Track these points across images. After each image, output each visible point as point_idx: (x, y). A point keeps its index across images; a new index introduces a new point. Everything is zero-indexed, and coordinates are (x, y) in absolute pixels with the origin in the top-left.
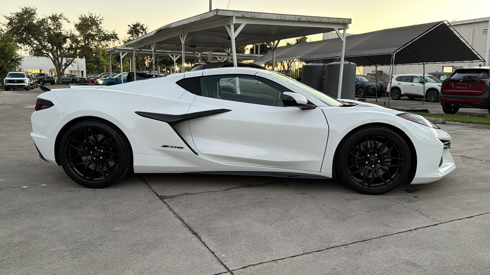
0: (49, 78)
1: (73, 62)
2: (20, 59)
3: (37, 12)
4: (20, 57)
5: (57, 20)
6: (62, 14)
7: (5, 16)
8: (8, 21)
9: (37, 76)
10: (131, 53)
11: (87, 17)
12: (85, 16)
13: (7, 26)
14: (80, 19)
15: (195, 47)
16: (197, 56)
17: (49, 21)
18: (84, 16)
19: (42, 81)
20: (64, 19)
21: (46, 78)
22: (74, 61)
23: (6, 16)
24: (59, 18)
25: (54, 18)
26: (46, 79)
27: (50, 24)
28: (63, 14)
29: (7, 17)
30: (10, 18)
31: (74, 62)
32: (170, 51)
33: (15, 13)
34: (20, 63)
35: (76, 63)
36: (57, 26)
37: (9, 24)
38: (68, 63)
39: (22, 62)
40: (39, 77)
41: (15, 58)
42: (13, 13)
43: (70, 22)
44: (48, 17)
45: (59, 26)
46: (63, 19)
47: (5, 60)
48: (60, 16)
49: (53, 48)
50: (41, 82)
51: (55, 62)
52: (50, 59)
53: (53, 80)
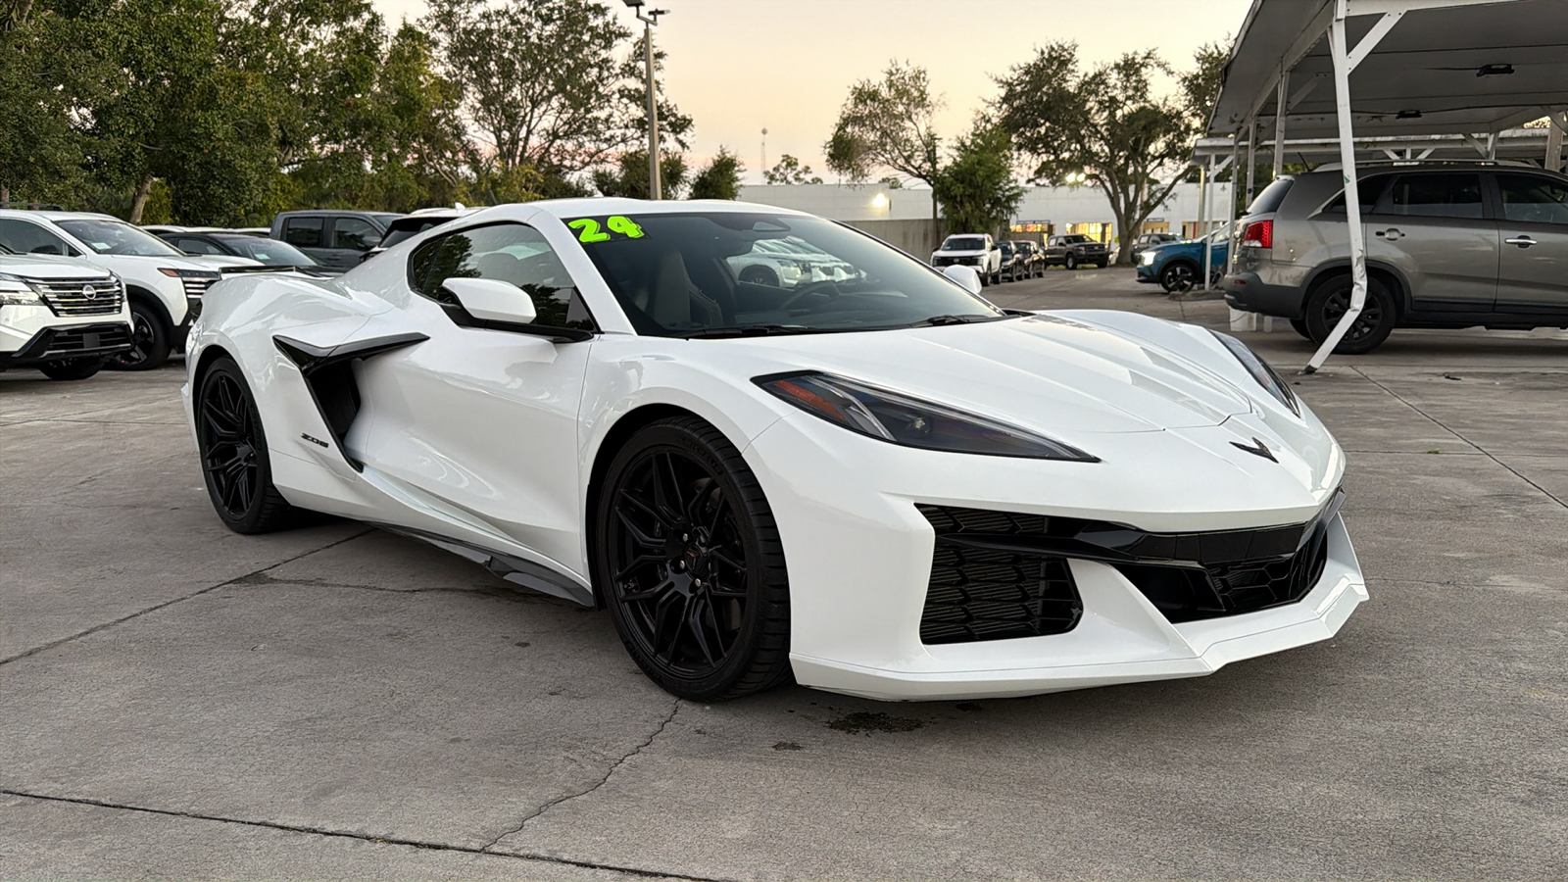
0: (1091, 247)
1: (1167, 197)
2: (1016, 197)
3: (1077, 55)
4: (1016, 191)
5: (1137, 72)
6: (1154, 50)
7: (996, 79)
8: (1003, 92)
9: (1061, 244)
10: (1267, 155)
11: (1222, 51)
12: (1216, 47)
13: (998, 105)
14: (1200, 59)
15: (1417, 114)
16: (1480, 148)
17: (1114, 78)
18: (1211, 49)
19: (1073, 257)
20: (1159, 66)
21: (1083, 248)
22: (1171, 193)
23: (999, 79)
24: (1142, 65)
25: (1129, 68)
26: (1084, 253)
27: (1115, 87)
28: (1155, 52)
29: (1001, 81)
30: (1010, 81)
31: (1171, 196)
32: (1390, 138)
33: (1023, 65)
34: (1016, 207)
35: (1175, 199)
36: (1136, 89)
37: (1005, 100)
38: (1152, 202)
39: (1019, 204)
40: (1068, 246)
41: (1003, 196)
42: (1016, 67)
43: (1172, 73)
44: (1112, 65)
45: (1141, 89)
46: (1155, 65)
47: (975, 203)
48: (1146, 58)
49: (1113, 158)
50: (1070, 260)
51: (1115, 200)
52: (1103, 190)
53: (1101, 255)
